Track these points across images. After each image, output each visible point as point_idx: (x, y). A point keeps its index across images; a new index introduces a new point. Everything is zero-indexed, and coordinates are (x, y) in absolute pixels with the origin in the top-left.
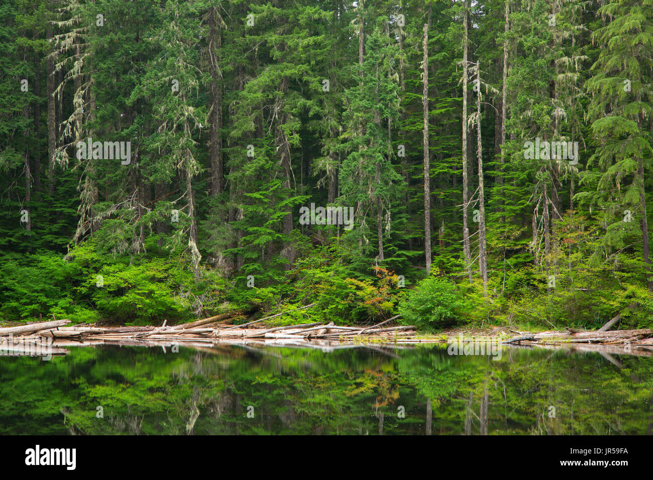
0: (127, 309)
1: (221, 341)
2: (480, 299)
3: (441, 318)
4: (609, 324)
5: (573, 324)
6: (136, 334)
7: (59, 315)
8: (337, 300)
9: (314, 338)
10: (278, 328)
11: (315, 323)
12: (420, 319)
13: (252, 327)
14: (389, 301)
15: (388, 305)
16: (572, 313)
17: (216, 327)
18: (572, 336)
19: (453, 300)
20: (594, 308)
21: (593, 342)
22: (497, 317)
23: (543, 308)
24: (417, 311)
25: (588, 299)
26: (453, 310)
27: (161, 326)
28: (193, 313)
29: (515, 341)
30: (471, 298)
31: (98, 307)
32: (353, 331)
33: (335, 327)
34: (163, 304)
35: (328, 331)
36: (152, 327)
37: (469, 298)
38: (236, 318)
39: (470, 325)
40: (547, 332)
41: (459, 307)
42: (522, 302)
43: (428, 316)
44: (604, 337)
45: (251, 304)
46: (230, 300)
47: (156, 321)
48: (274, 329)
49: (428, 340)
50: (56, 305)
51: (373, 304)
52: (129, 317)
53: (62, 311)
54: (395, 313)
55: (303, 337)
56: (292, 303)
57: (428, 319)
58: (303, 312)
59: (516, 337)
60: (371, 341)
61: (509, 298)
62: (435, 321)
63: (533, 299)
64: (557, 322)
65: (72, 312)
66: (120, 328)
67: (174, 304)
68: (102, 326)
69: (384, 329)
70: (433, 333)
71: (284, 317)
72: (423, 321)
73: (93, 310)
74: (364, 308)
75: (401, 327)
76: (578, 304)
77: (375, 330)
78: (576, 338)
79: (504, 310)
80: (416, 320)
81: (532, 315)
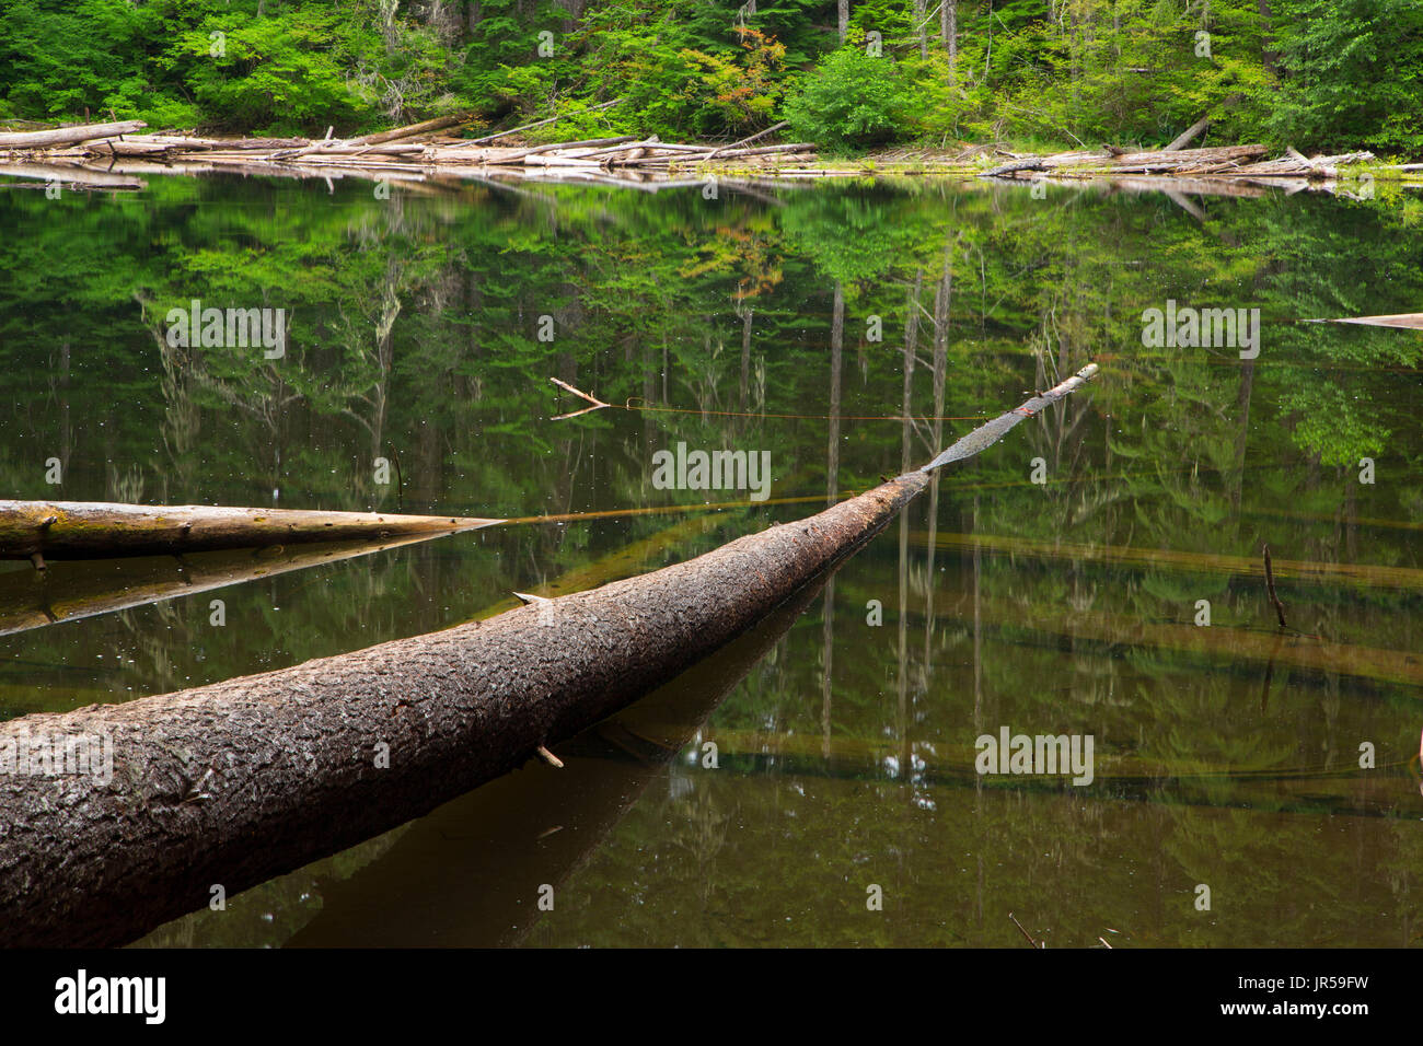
0: (255, 103)
1: (441, 170)
2: (942, 90)
3: (865, 128)
4: (1186, 136)
5: (1116, 138)
6: (274, 153)
7: (123, 111)
8: (665, 92)
9: (619, 166)
10: (549, 146)
11: (622, 136)
12: (824, 130)
13: (500, 144)
14: (764, 94)
15: (764, 102)
16: (1116, 116)
17: (429, 141)
18: (1114, 161)
19: (889, 93)
20: (1158, 105)
21: (1154, 172)
22: (972, 126)
23: (1062, 106)
24: (819, 114)
25: (1147, 89)
26: (888, 112)
27: (323, 137)
28: (384, 113)
29: (1005, 172)
30: (924, 88)
31: (198, 98)
32: (695, 152)
33: (661, 144)
34: (325, 95)
35: (647, 152)
36: (304, 140)
37: (920, 89)
38: (468, 125)
39: (920, 141)
40: (1069, 153)
41: (901, 107)
42: (1021, 96)
43: (840, 124)
44: (1175, 161)
45: (498, 98)
46: (456, 89)
47: (312, 127)
48: (542, 147)
49: (840, 170)
50: (116, 91)
51: (735, 101)
52: (258, 120)
53: (128, 103)
54: (777, 118)
55: (598, 163)
56: (576, 98)
57: (839, 130)
58: (598, 115)
59: (1007, 164)
60: (730, 171)
61: (998, 88)
62: (853, 134)
63: (1043, 89)
64: (1086, 133)
65: (149, 107)
66: (243, 141)
67: (347, 95)
68: (208, 135)
69: (755, 149)
70: (849, 158)
71: (562, 126)
72: (830, 133)
73: (188, 103)
74: (716, 108)
75: (787, 146)
76: (1129, 99)
77: (737, 151)
78: (1122, 165)
79: (987, 112)
80: (816, 131)
81: (1041, 121)
